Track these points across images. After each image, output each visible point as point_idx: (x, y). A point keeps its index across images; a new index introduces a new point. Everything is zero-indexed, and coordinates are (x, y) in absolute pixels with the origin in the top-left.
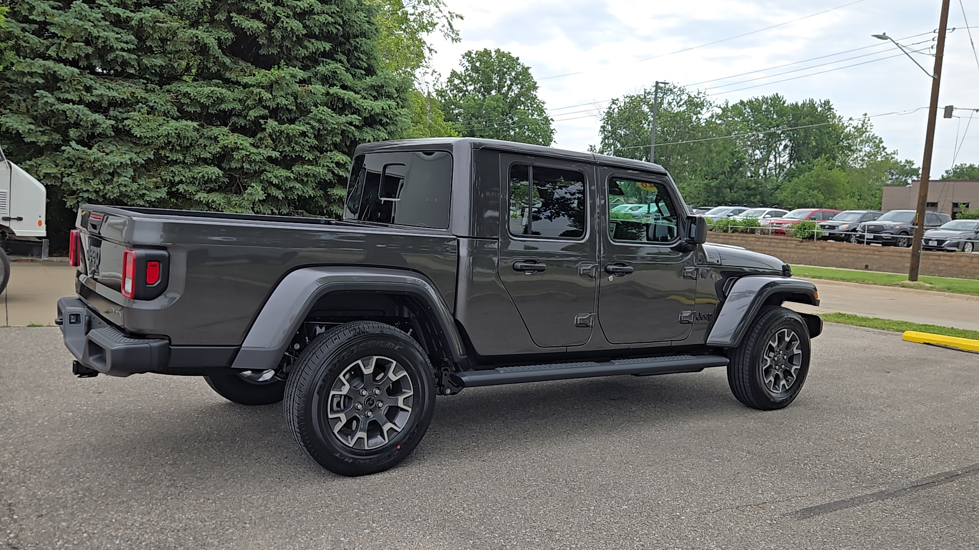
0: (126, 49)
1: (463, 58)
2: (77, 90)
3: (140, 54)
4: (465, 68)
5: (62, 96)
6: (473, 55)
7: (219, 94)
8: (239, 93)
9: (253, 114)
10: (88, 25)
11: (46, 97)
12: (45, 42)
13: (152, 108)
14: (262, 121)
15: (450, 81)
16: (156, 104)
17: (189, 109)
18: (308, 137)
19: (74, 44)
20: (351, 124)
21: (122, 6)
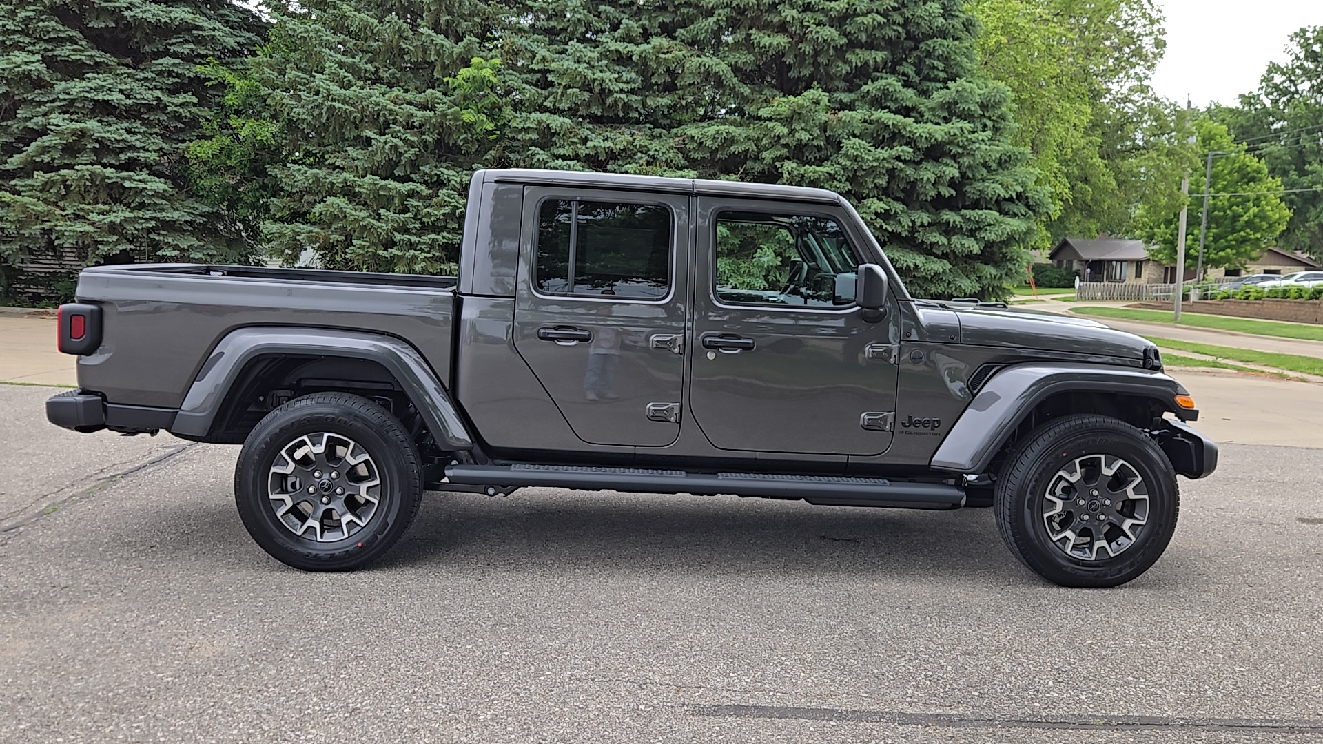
0: (626, 90)
1: (1291, 40)
2: (573, 143)
3: (647, 93)
4: (1293, 57)
5: (556, 152)
6: (1309, 35)
7: (724, 134)
8: (753, 132)
9: (767, 156)
10: (582, 68)
11: (538, 154)
12: (543, 92)
13: (653, 157)
14: (778, 164)
15: (1267, 79)
16: (657, 153)
17: (696, 156)
18: (837, 180)
19: (569, 91)
20: (898, 158)
21: (627, 40)
